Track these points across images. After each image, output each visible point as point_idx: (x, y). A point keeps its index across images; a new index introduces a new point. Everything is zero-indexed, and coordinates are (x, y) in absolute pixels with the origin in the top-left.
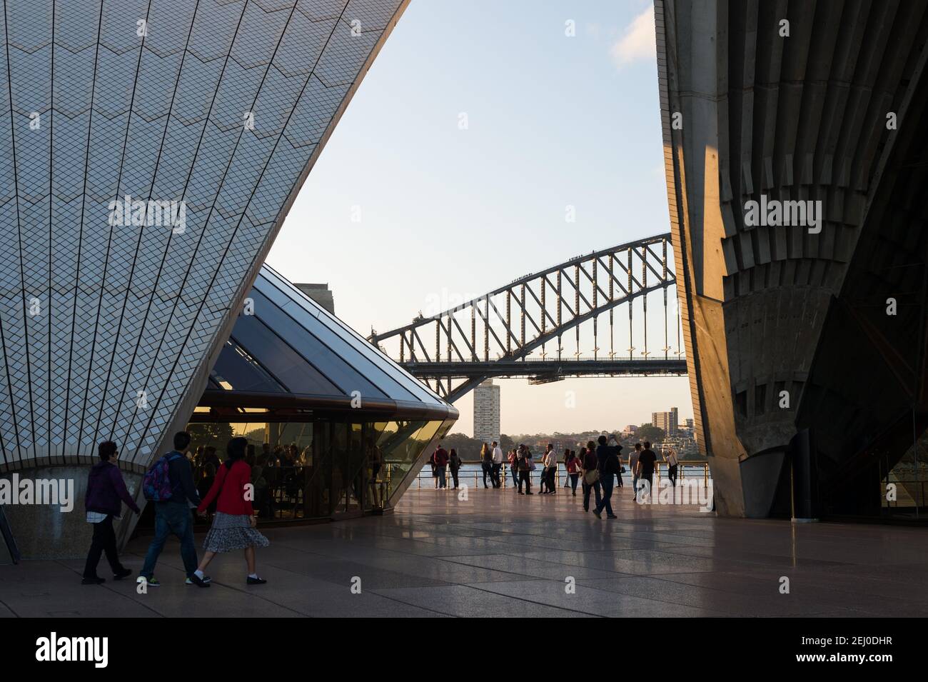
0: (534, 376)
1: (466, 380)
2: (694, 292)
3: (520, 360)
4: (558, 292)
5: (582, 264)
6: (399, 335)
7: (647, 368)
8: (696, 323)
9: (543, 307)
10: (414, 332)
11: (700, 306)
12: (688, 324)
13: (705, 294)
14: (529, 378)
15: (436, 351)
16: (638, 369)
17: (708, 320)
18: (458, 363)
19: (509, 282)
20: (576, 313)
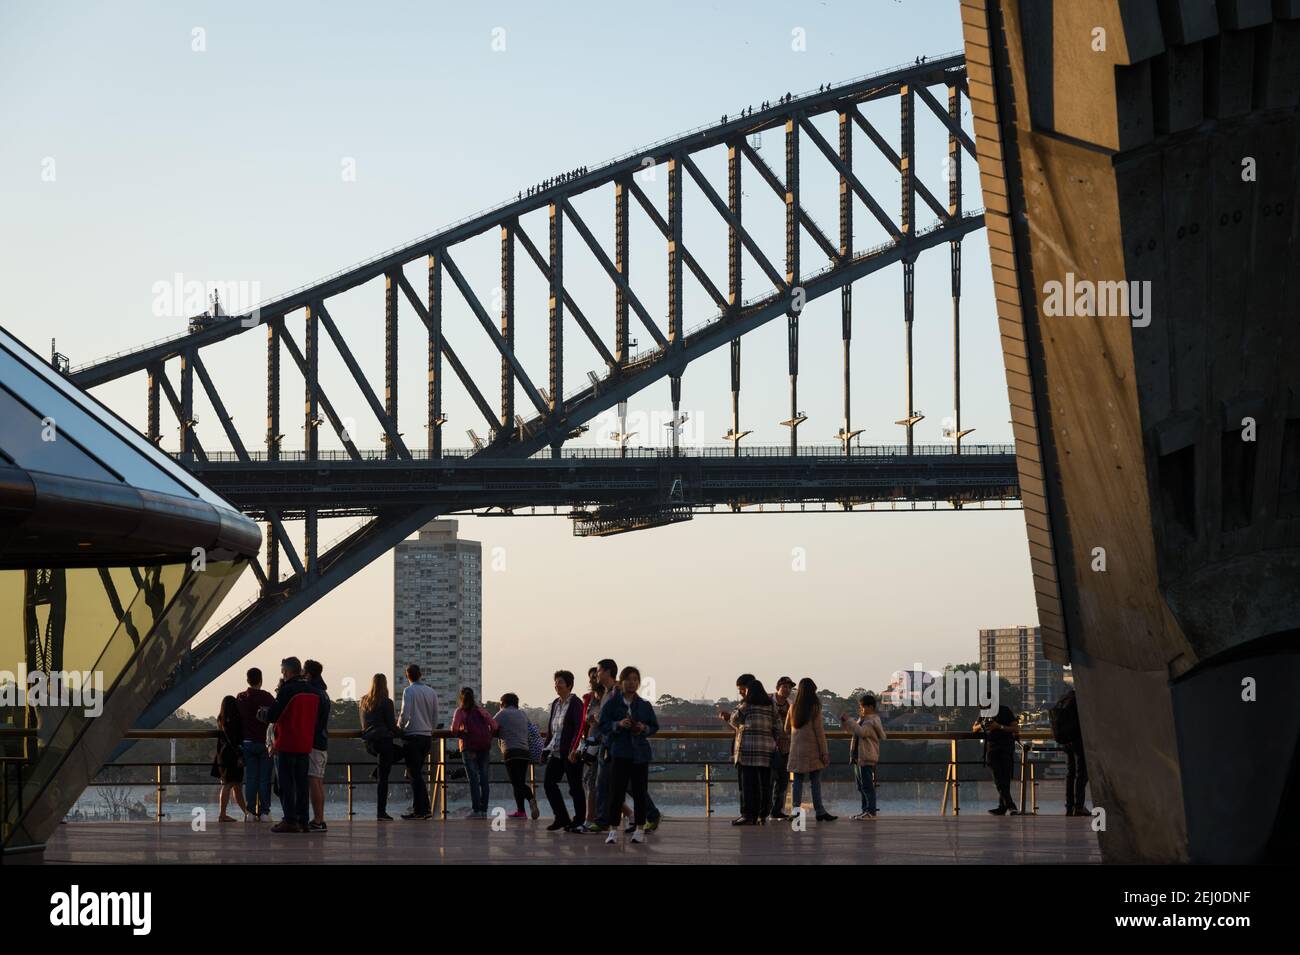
0: (591, 509)
1: (364, 521)
2: (1024, 122)
3: (546, 453)
4: (672, 229)
5: (750, 139)
6: (144, 372)
7: (962, 481)
8: (1032, 225)
9: (621, 278)
10: (193, 364)
11: (1045, 168)
12: (1007, 230)
13: (1058, 127)
14: (574, 515)
15: (264, 424)
16: (933, 482)
17: (1069, 212)
18: (343, 463)
19: (510, 198)
20: (729, 299)
